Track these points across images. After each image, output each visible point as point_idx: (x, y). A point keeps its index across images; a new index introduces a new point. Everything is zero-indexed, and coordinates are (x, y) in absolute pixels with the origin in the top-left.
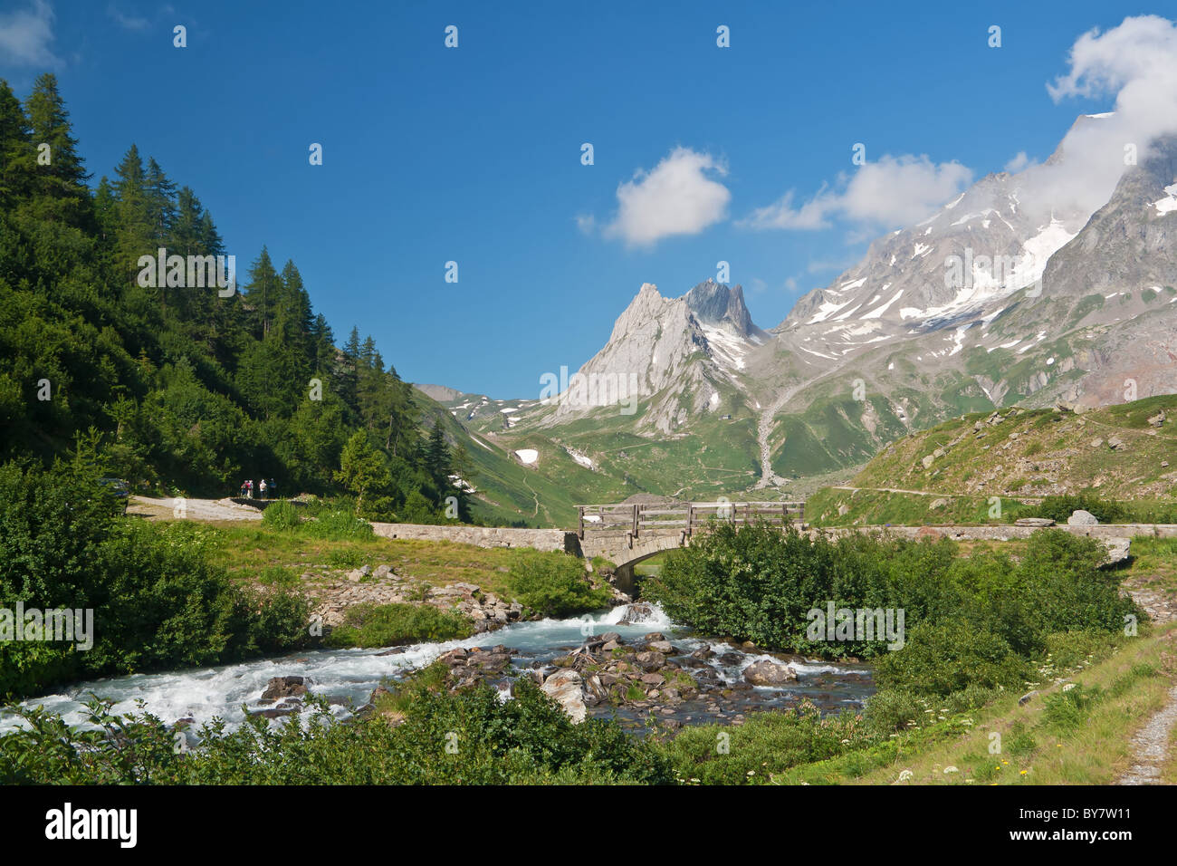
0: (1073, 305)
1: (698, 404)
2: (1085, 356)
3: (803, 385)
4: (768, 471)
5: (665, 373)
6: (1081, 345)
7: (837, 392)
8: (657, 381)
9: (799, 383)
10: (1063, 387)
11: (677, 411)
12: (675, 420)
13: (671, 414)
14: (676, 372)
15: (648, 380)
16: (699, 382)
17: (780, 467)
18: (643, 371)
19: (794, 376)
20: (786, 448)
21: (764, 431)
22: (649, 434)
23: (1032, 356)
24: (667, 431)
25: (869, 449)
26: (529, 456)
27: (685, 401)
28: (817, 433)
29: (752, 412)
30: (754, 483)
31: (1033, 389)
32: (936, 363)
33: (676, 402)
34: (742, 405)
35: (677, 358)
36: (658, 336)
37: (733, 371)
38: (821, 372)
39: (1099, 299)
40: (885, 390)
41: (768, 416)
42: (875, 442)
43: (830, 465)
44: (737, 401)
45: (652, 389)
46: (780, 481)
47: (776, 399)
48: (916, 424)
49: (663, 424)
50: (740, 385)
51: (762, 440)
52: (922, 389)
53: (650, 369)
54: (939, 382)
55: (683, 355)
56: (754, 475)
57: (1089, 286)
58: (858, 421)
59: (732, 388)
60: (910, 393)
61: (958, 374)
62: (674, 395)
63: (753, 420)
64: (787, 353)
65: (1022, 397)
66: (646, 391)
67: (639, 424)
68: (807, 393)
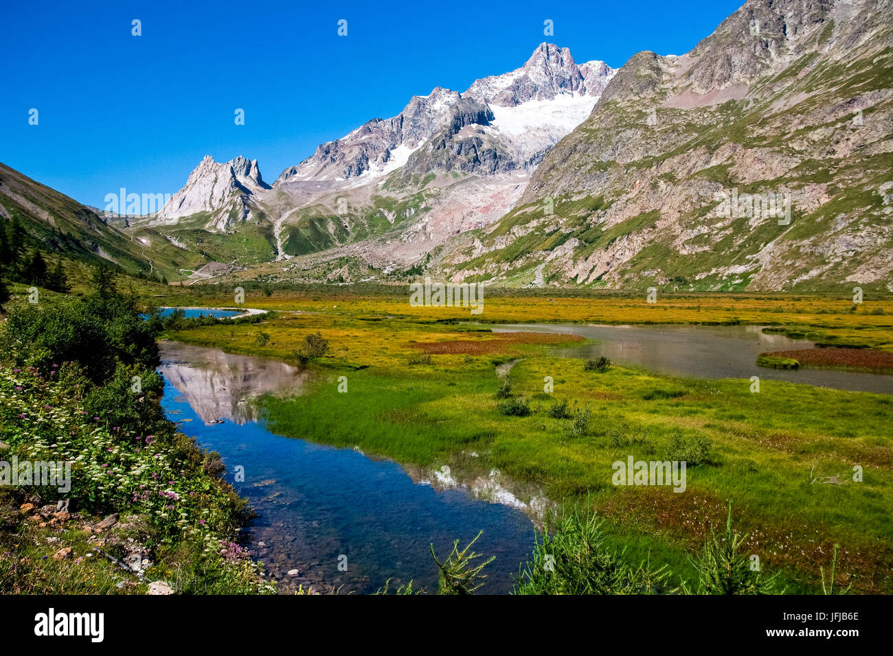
0: (422, 178)
1: (241, 216)
2: (431, 201)
3: (293, 210)
4: (281, 252)
5: (220, 200)
6: (429, 196)
7: (313, 214)
8: (216, 204)
9: (292, 208)
10: (422, 216)
11: (228, 220)
12: (227, 224)
13: (226, 221)
14: (227, 200)
15: (210, 203)
16: (240, 204)
17: (287, 249)
18: (208, 199)
19: (289, 205)
20: (290, 240)
21: (277, 231)
22: (213, 231)
23: (407, 200)
24: (224, 230)
25: (331, 242)
26: (145, 241)
27: (233, 214)
28: (305, 233)
29: (270, 222)
30: (274, 258)
31: (408, 215)
32: (359, 202)
33: (227, 215)
34: (265, 218)
35: (227, 193)
36: (216, 181)
38: (302, 204)
39: (434, 176)
40: (337, 213)
41: (278, 224)
42: (334, 239)
43: (313, 250)
44: (261, 216)
45: (214, 208)
46: (286, 256)
47: (280, 216)
48: (354, 230)
49: (221, 226)
50: (262, 208)
51: (277, 235)
52: (355, 213)
53: (211, 197)
54: (363, 211)
55: (230, 192)
56: (274, 254)
57: (428, 170)
58: (325, 228)
59: (258, 209)
60: (349, 215)
61: (370, 207)
62: (227, 211)
63: (271, 226)
64: (285, 194)
65: (403, 219)
66: (209, 209)
67: (207, 226)
68: (297, 213)
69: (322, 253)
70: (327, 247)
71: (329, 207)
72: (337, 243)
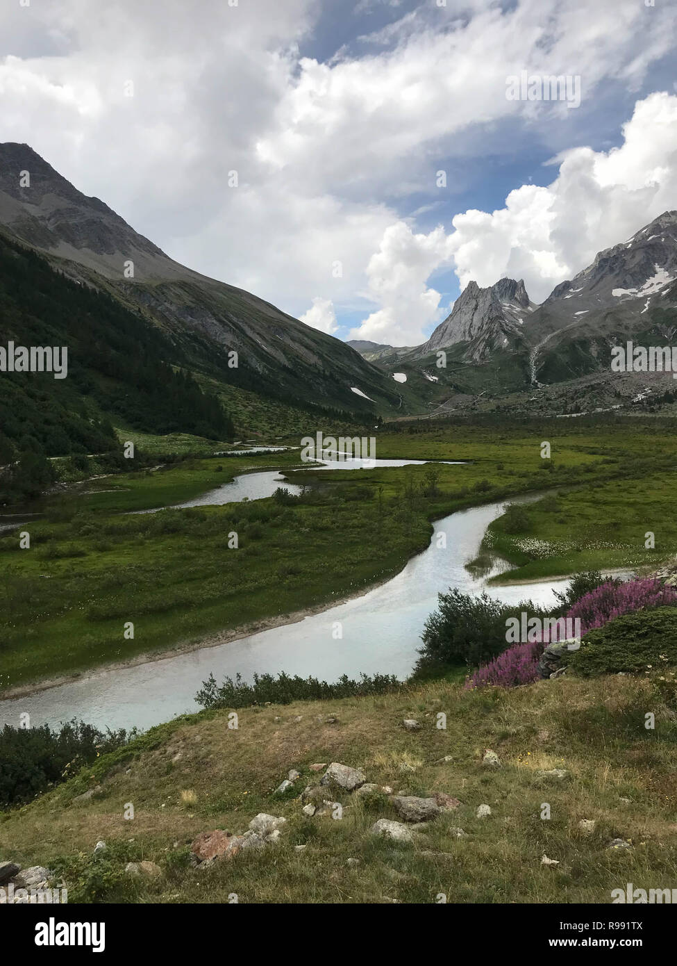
1: (496, 344)
3: (556, 333)
4: (534, 381)
5: (479, 328)
7: (574, 336)
8: (474, 332)
9: (554, 331)
11: (484, 349)
12: (483, 353)
13: (481, 351)
14: (485, 327)
15: (470, 332)
16: (497, 332)
17: (541, 377)
18: (467, 328)
19: (552, 328)
20: (545, 367)
21: (533, 357)
22: (469, 362)
24: (478, 360)
25: (593, 367)
26: (401, 378)
27: (490, 343)
28: (564, 359)
29: (527, 348)
30: (526, 387)
32: (633, 318)
33: (484, 344)
34: (521, 344)
35: (486, 320)
36: (476, 309)
37: (517, 326)
38: (567, 325)
40: (604, 334)
41: (536, 349)
42: (597, 363)
43: (570, 376)
44: (517, 342)
45: (472, 337)
46: (539, 385)
47: (540, 341)
49: (476, 356)
50: (520, 333)
51: (532, 363)
53: (471, 326)
55: (489, 318)
56: (526, 383)
58: (587, 351)
59: (516, 335)
60: (617, 334)
61: (646, 323)
62: (483, 340)
63: (527, 354)
64: (548, 315)
66: (468, 339)
67: (464, 356)
68: (558, 336)
69: (581, 380)
70: (587, 372)
71: (596, 326)
72: (600, 367)
